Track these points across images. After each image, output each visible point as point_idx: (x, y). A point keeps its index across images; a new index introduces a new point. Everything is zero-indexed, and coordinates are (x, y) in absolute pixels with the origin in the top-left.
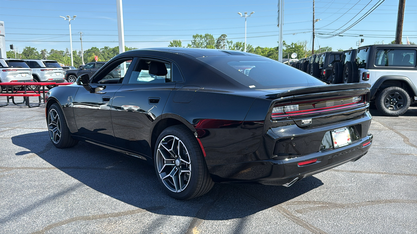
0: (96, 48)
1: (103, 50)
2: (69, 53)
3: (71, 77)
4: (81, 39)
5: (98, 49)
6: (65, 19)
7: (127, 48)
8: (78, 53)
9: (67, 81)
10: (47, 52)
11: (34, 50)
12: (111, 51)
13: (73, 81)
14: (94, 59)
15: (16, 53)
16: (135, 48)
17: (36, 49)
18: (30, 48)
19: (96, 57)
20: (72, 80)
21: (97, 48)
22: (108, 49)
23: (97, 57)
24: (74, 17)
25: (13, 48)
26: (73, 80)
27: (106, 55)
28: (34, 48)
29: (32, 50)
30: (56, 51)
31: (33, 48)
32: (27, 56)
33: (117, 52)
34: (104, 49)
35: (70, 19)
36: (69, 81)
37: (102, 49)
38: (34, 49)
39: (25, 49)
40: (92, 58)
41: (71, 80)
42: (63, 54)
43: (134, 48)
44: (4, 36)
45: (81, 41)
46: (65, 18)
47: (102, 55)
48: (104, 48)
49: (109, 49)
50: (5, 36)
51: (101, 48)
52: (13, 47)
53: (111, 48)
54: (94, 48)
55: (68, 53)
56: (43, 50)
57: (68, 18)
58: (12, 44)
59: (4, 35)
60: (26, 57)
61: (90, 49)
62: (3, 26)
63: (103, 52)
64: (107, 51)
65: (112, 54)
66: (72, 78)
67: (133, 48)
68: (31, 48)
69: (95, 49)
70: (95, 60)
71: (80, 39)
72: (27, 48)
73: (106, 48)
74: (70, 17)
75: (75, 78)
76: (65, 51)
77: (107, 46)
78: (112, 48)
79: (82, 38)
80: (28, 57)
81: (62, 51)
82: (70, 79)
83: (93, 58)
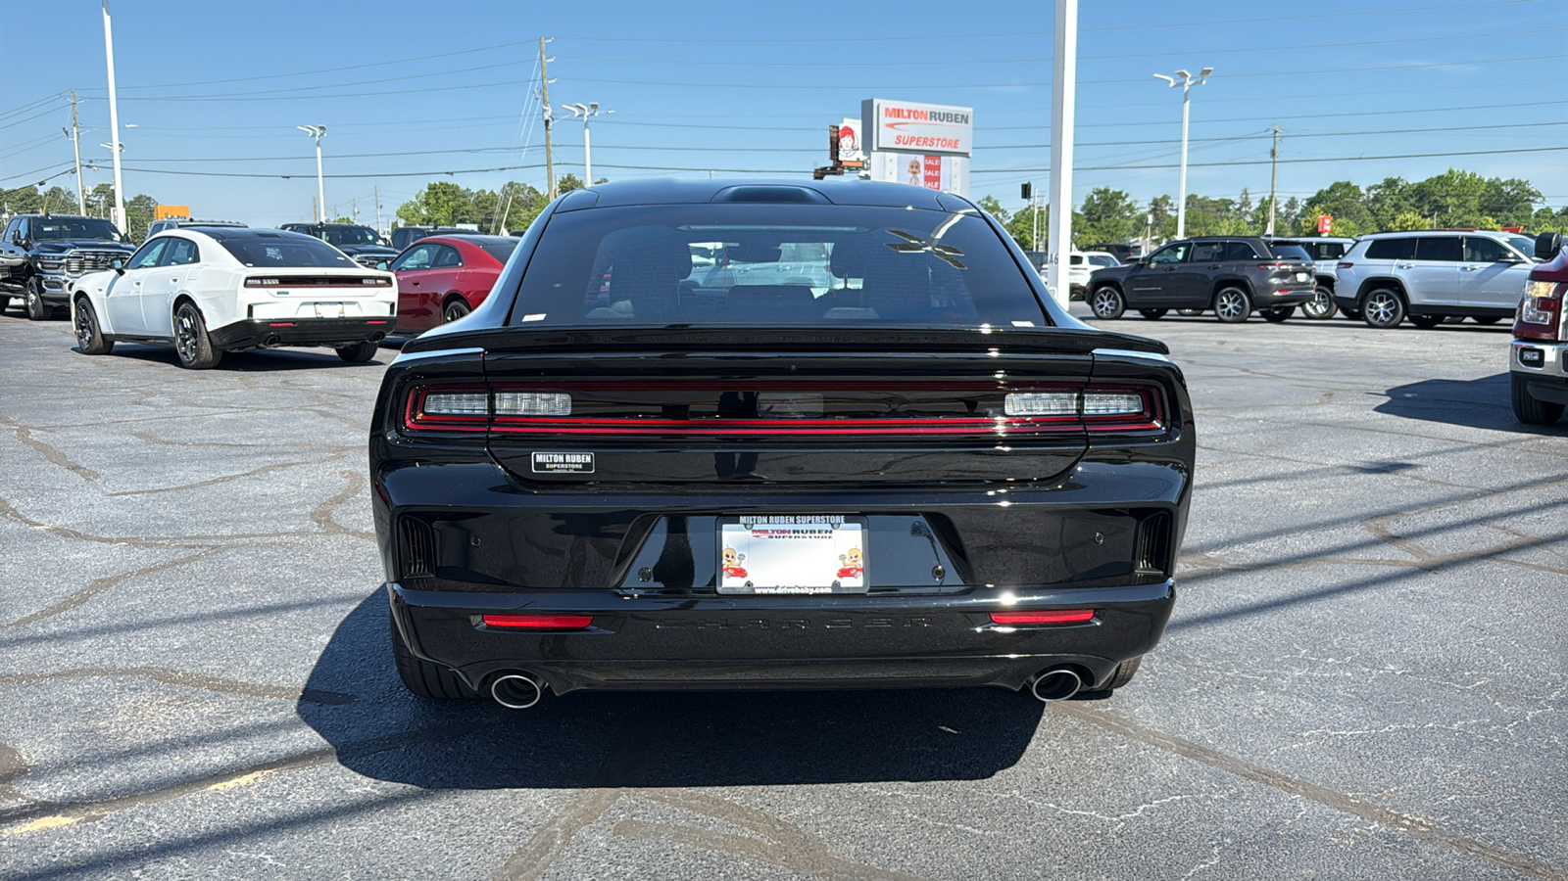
0: (1348, 184)
1: (1379, 194)
2: (1250, 208)
3: (1102, 295)
4: (1273, 153)
5: (1354, 188)
6: (1172, 84)
7: (1479, 180)
8: (1286, 206)
9: (1089, 307)
10: (1172, 205)
11: (1121, 198)
12: (1411, 196)
13: (1110, 308)
14: (1317, 228)
15: (1036, 212)
16: (1513, 180)
17: (1127, 195)
18: (1106, 191)
19: (1323, 219)
20: (1106, 304)
21: (1353, 185)
22: (1400, 187)
23: (1327, 221)
24: (1202, 74)
25: (1030, 194)
26: (1111, 304)
27: (1387, 212)
28: (1120, 193)
29: (1111, 199)
30: (1203, 199)
31: (1117, 190)
32: (1096, 220)
33: (1433, 198)
34: (1380, 187)
35: (1189, 82)
36: (1096, 306)
37: (1373, 188)
38: (1118, 195)
39: (1092, 197)
40: (1307, 225)
41: (1101, 303)
42: (1229, 210)
43: (1510, 179)
44: (968, 157)
45: (1272, 160)
46: (1172, 80)
47: (1372, 211)
48: (1380, 182)
49: (1404, 187)
50: (970, 155)
51: (1372, 185)
52: (1030, 190)
53: (1410, 183)
54: (1339, 183)
55: (1246, 206)
56: (1159, 197)
57: (1182, 80)
58: (1026, 183)
59: (967, 154)
60: (1089, 223)
61: (1326, 188)
62: (966, 122)
63: (1376, 199)
64: (1394, 194)
65: (1414, 206)
66: (1105, 298)
67: (1503, 181)
68: (1111, 191)
69: (1346, 191)
70: (1320, 230)
71: (1269, 155)
72: (1097, 194)
73: (1391, 184)
74: (1189, 76)
75: (1115, 298)
76: (1237, 199)
77: (1395, 177)
78: (1418, 181)
79: (1276, 150)
80: (1096, 224)
81: (1224, 201)
82: (1099, 299)
83: (1313, 223)
